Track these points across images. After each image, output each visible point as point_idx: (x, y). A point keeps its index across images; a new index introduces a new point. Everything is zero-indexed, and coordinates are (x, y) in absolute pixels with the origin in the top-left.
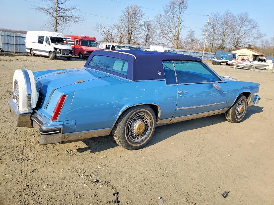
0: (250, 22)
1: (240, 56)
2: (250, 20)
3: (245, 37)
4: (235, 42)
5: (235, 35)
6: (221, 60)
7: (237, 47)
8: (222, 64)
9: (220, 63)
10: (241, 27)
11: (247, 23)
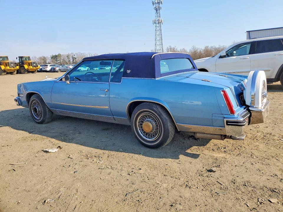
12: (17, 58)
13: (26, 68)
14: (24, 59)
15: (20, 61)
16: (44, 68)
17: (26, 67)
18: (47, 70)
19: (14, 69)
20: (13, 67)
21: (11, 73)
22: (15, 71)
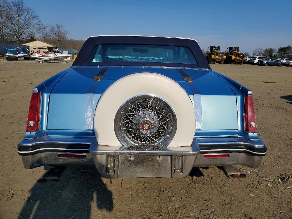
0: (28, 10)
1: (35, 48)
2: (26, 8)
3: (26, 28)
4: (17, 34)
5: (14, 25)
6: (17, 54)
7: (20, 39)
8: (19, 59)
9: (16, 59)
10: (19, 16)
11: (24, 13)
12: (227, 49)
13: (233, 59)
14: (234, 50)
15: (229, 51)
16: (252, 60)
17: (233, 57)
18: (255, 62)
19: (222, 59)
20: (221, 57)
21: (219, 62)
22: (222, 61)
